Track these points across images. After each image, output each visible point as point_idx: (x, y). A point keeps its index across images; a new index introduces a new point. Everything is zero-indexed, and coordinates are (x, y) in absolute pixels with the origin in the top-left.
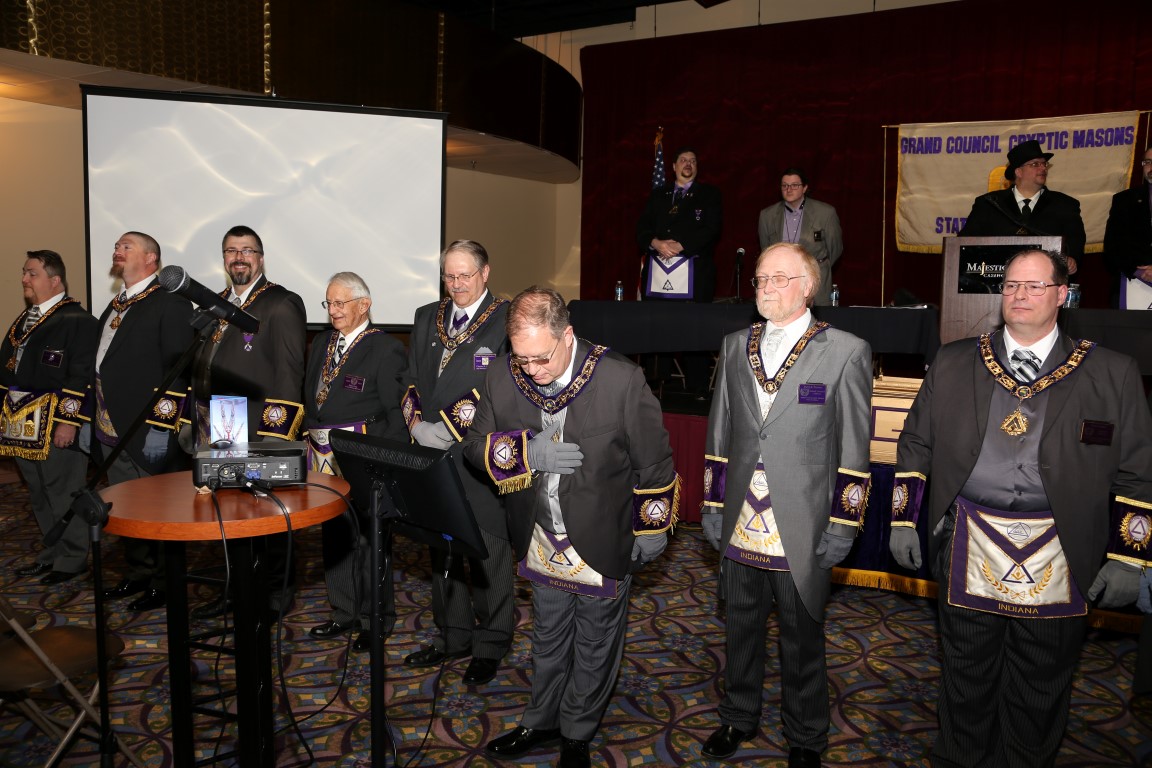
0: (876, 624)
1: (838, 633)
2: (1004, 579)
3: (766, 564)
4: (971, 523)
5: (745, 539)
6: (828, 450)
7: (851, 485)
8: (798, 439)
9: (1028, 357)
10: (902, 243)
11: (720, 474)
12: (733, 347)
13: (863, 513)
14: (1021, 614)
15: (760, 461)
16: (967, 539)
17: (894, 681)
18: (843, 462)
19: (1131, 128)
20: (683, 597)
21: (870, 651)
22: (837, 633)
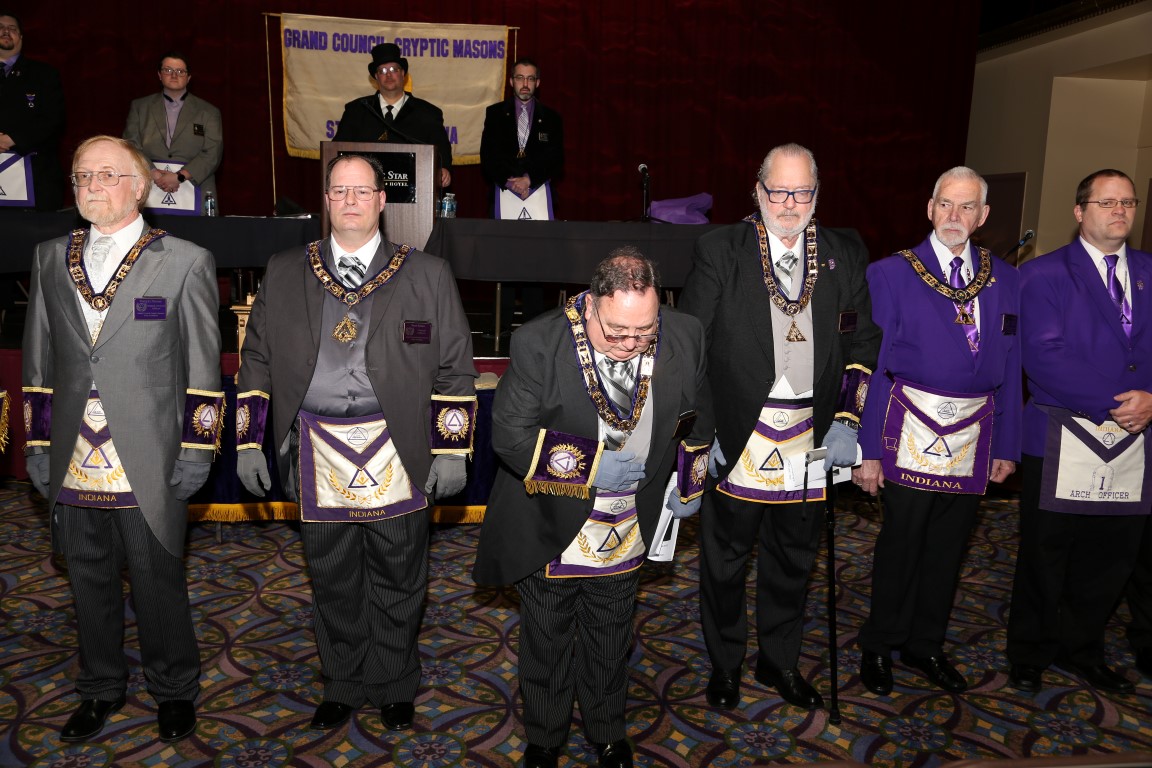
0: (272, 557)
1: (230, 574)
2: (350, 486)
3: (111, 503)
4: (313, 436)
5: (83, 478)
6: (173, 369)
7: (202, 406)
8: (137, 360)
9: (354, 263)
10: (291, 147)
11: (42, 406)
12: (48, 259)
13: (219, 435)
14: (370, 518)
15: (94, 387)
16: (312, 451)
17: (287, 613)
18: (192, 381)
19: (501, 43)
20: (40, 568)
21: (264, 587)
22: (228, 575)
